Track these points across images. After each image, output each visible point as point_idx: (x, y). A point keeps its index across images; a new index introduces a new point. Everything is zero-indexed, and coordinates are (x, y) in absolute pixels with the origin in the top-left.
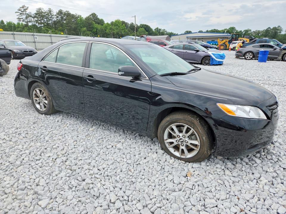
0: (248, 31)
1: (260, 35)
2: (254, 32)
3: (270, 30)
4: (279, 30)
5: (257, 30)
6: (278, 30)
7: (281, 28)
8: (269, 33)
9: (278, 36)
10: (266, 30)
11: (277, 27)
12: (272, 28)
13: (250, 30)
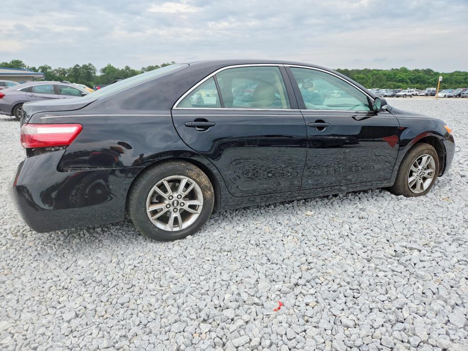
0: (47, 69)
1: (66, 75)
2: (56, 70)
3: (80, 69)
4: (92, 69)
5: (60, 68)
6: (90, 69)
7: (93, 67)
8: (81, 73)
9: (92, 78)
10: (73, 69)
11: (87, 65)
12: (81, 66)
13: (50, 68)
